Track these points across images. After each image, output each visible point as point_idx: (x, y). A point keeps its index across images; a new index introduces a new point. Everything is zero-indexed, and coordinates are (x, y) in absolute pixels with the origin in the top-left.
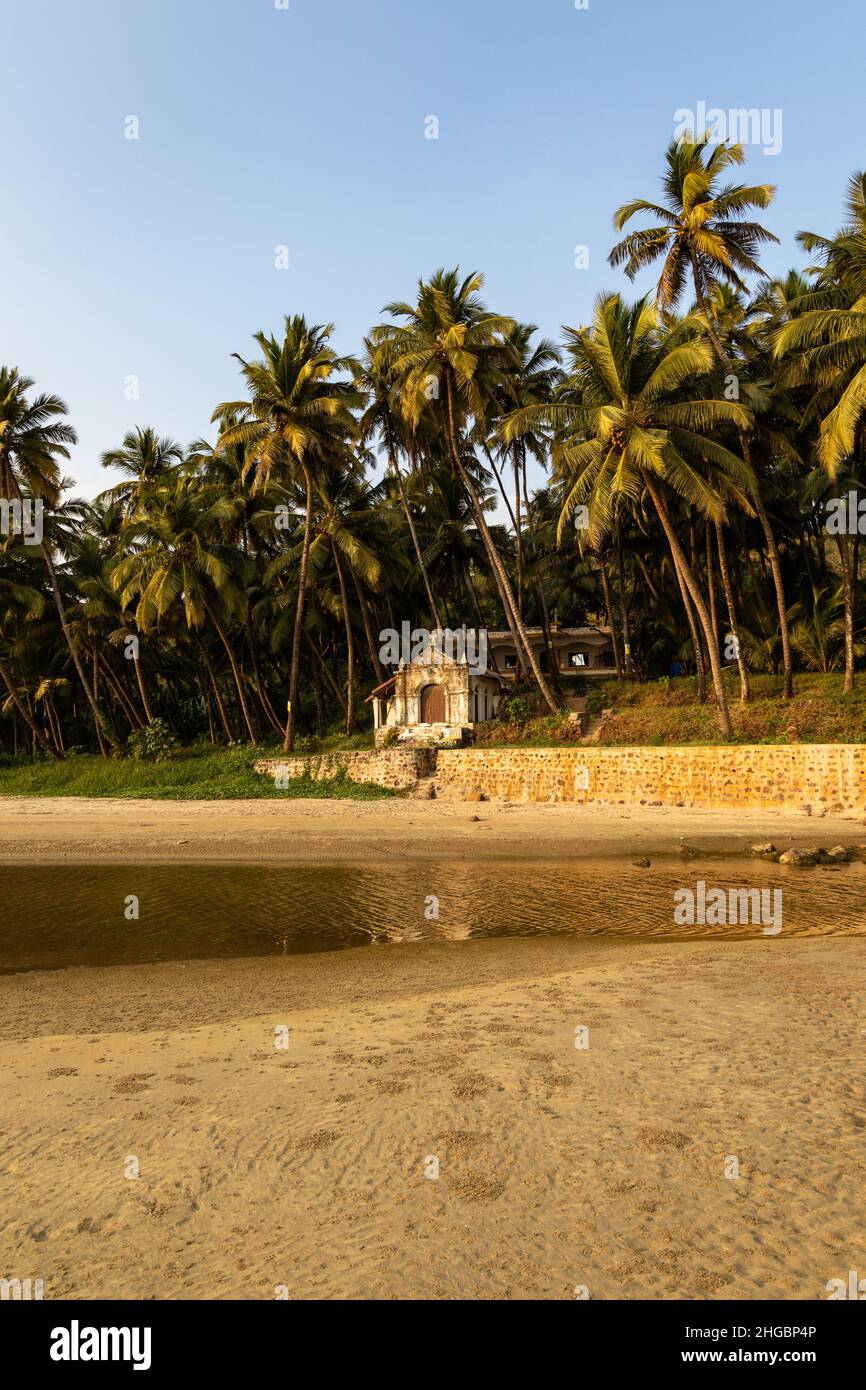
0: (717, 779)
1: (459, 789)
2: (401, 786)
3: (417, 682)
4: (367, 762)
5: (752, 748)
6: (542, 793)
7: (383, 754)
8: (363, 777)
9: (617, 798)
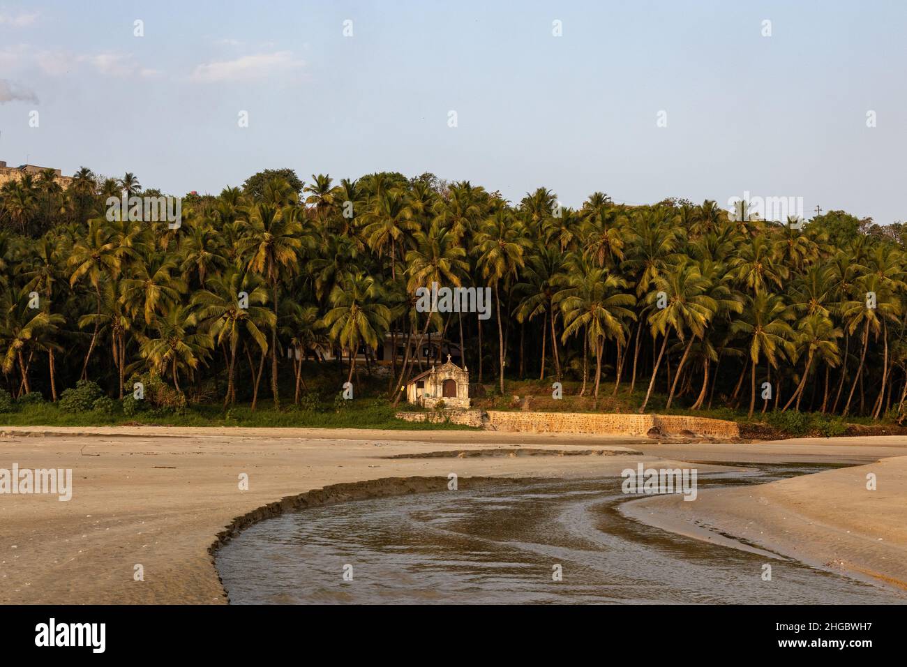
0: (603, 424)
1: (505, 427)
2: (477, 426)
3: (442, 378)
4: (460, 416)
5: (614, 415)
6: (540, 429)
7: (468, 412)
8: (458, 422)
9: (570, 430)
